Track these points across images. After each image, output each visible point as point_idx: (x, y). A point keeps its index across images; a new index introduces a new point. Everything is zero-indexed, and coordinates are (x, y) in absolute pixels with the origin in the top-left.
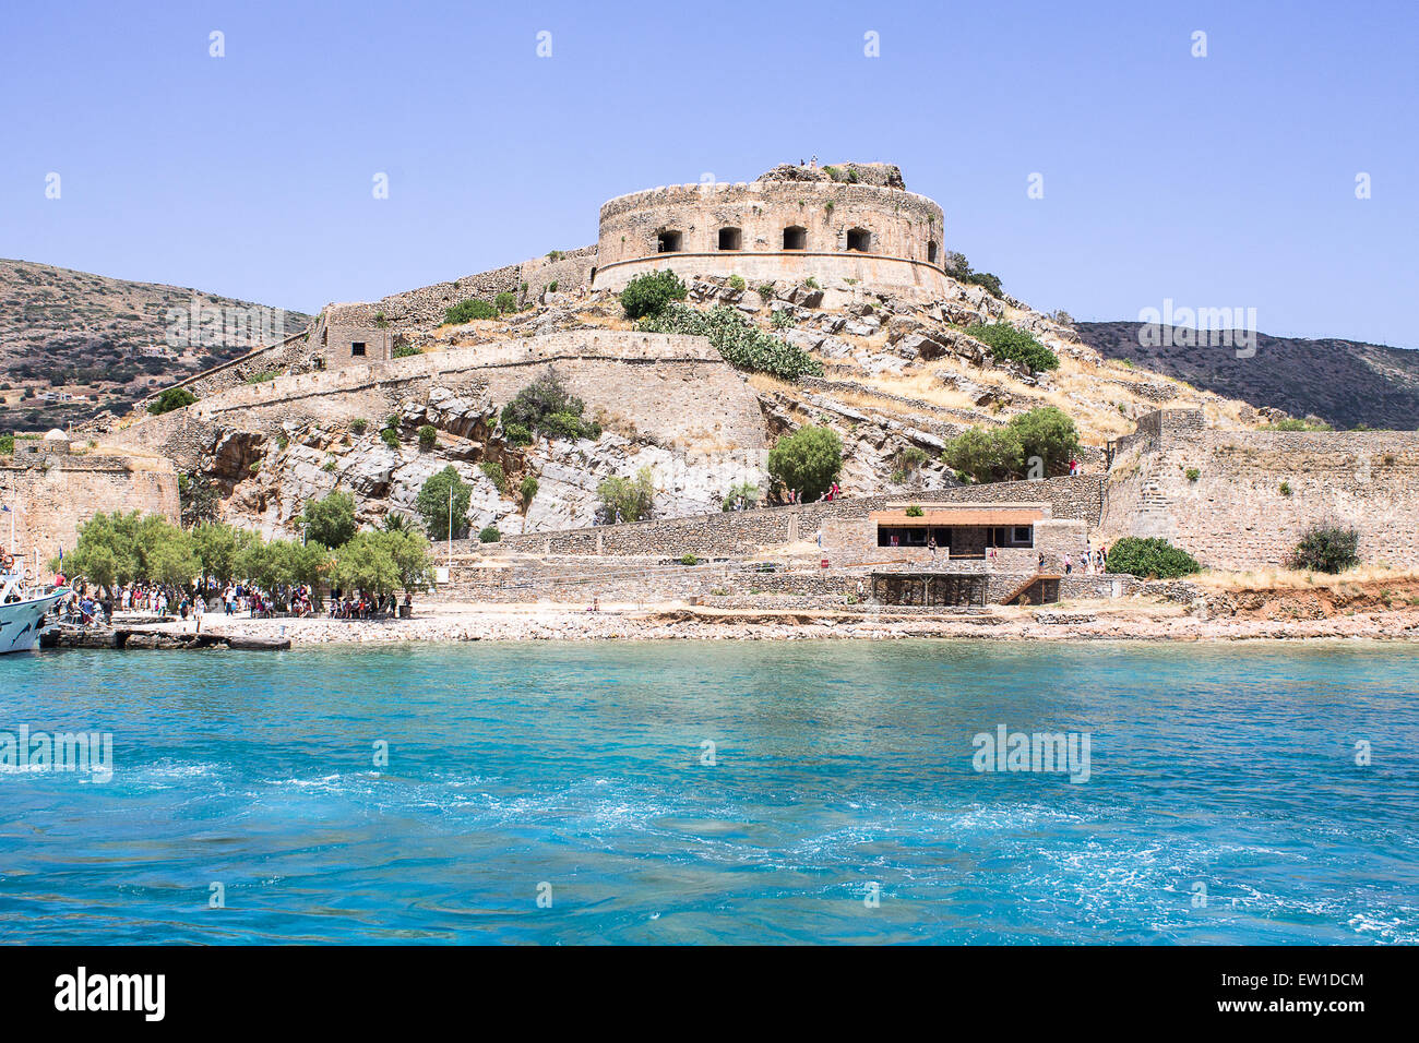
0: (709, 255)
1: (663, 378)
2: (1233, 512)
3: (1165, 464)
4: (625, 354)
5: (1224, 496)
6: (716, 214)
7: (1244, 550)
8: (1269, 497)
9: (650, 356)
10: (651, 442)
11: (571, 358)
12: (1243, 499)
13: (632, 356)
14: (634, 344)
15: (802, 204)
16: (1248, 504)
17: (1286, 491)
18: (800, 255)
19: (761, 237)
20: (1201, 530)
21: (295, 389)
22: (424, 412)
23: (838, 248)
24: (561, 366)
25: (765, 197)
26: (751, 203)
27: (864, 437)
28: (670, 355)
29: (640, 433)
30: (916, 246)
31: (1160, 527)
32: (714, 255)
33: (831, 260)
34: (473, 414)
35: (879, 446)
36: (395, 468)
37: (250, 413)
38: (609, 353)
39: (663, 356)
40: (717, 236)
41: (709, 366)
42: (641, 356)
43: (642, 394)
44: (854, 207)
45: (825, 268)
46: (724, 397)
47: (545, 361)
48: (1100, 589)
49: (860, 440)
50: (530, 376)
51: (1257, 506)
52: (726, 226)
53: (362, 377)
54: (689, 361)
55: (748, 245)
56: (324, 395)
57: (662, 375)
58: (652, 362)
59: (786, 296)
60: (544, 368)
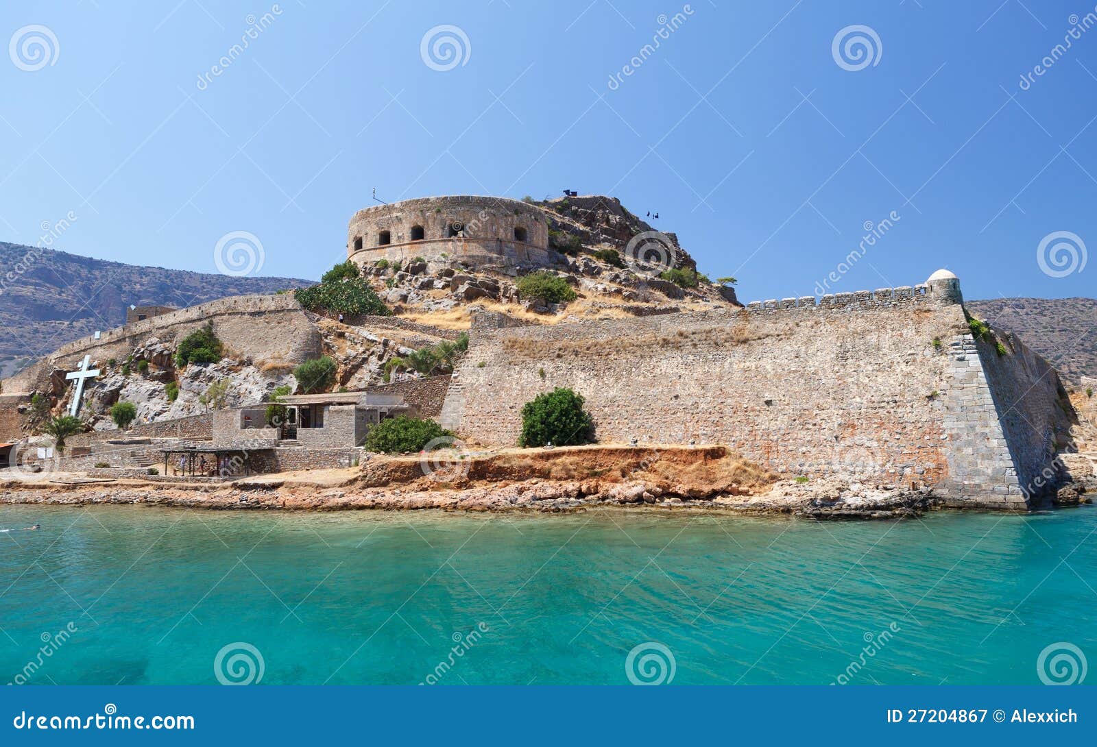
0: (374, 249)
1: (267, 322)
2: (503, 393)
3: (468, 358)
4: (250, 310)
5: (498, 380)
6: (377, 224)
7: (506, 424)
8: (529, 380)
9: (263, 309)
10: (249, 363)
11: (222, 314)
12: (511, 382)
13: (253, 310)
14: (255, 303)
15: (422, 211)
16: (514, 386)
17: (543, 374)
18: (419, 243)
19: (400, 234)
20: (480, 409)
21: (89, 343)
22: (143, 353)
23: (442, 236)
24: (216, 320)
25: (401, 210)
26: (395, 215)
27: (373, 353)
28: (273, 308)
29: (245, 358)
30: (501, 230)
31: (454, 409)
32: (376, 249)
33: (437, 244)
34: (165, 352)
35: (381, 358)
36: (122, 387)
37: (70, 359)
38: (242, 309)
39: (269, 309)
40: (378, 237)
41: (292, 313)
42: (258, 310)
43: (254, 333)
44: (453, 210)
45: (433, 249)
46: (296, 332)
47: (209, 317)
48: (342, 461)
49: (371, 355)
50: (199, 326)
51: (519, 388)
52: (383, 230)
53: (120, 334)
54: (283, 310)
55: (393, 241)
56: (101, 346)
57: (267, 320)
58: (264, 313)
59: (403, 269)
60: (206, 322)
